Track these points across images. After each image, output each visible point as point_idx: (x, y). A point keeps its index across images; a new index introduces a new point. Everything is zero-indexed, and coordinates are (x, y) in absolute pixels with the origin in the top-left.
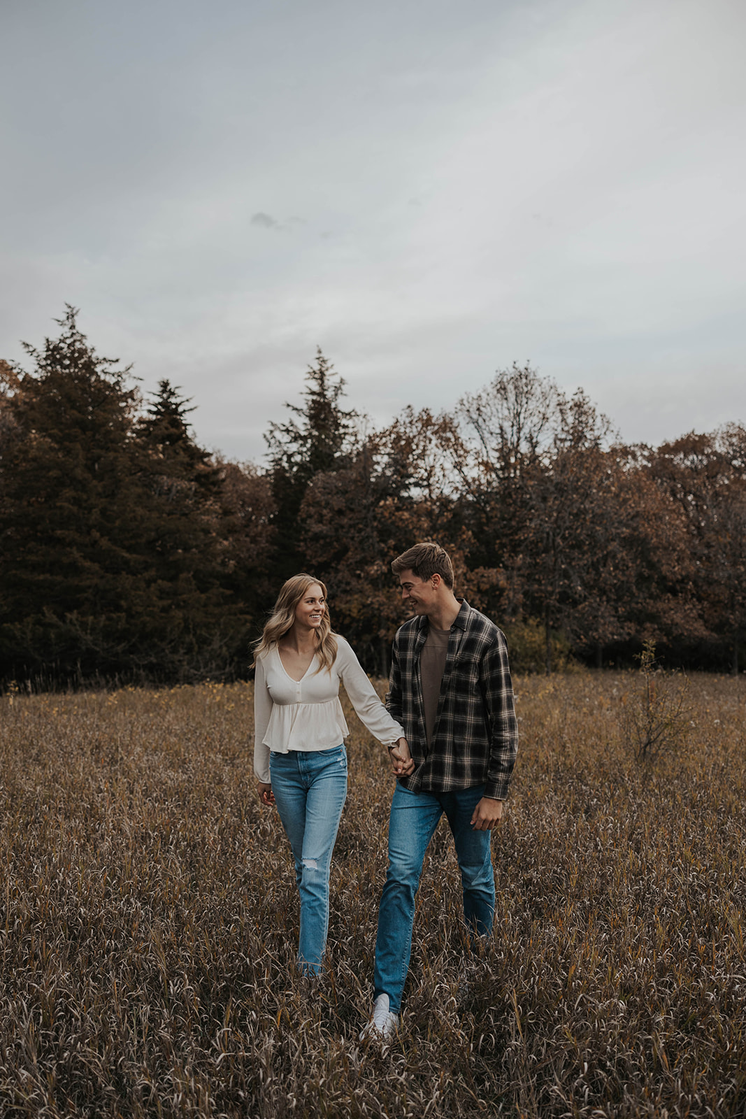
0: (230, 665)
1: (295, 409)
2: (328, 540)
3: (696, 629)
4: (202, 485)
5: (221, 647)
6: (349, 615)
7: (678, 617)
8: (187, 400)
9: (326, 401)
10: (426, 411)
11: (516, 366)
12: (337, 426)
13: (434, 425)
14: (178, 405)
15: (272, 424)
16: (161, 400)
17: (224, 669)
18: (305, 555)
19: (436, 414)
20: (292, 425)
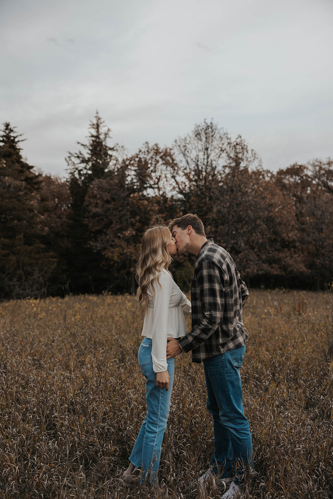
0: (44, 287)
1: (83, 145)
2: (101, 217)
3: (300, 268)
4: (28, 184)
5: (39, 277)
6: (113, 260)
7: (291, 262)
8: (21, 135)
9: (100, 141)
10: (156, 145)
11: (206, 121)
12: (106, 154)
13: (161, 153)
14: (15, 138)
15: (70, 153)
16: (5, 134)
17: (41, 289)
18: (88, 226)
19: (162, 147)
20: (81, 154)
